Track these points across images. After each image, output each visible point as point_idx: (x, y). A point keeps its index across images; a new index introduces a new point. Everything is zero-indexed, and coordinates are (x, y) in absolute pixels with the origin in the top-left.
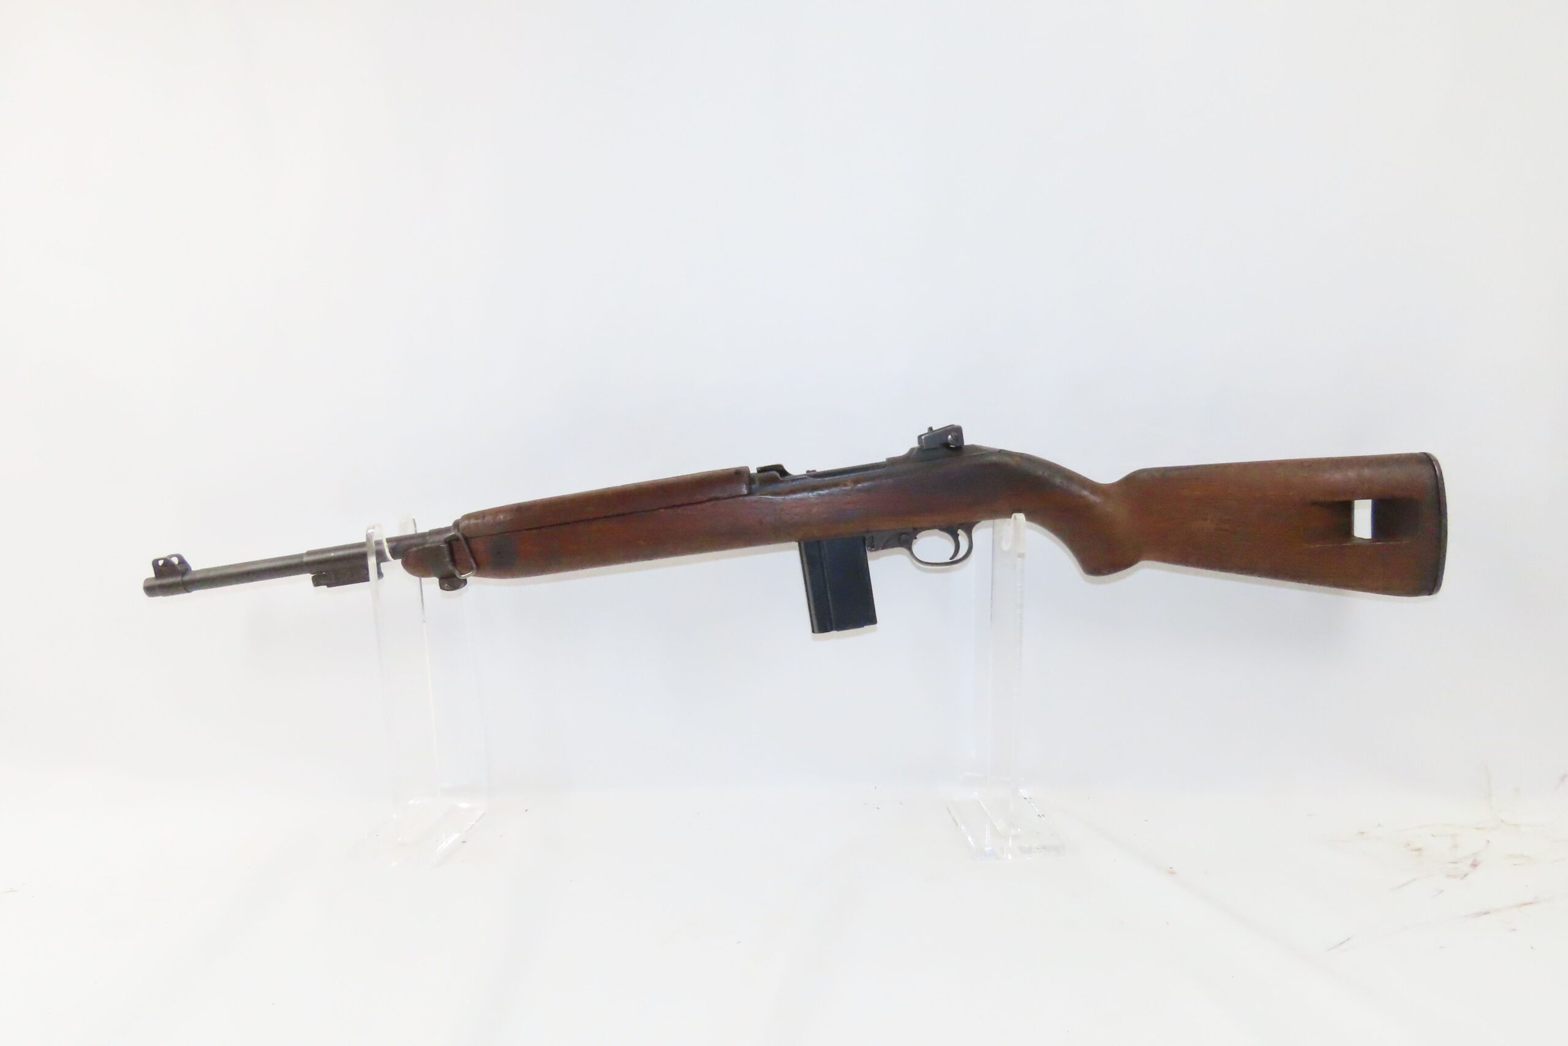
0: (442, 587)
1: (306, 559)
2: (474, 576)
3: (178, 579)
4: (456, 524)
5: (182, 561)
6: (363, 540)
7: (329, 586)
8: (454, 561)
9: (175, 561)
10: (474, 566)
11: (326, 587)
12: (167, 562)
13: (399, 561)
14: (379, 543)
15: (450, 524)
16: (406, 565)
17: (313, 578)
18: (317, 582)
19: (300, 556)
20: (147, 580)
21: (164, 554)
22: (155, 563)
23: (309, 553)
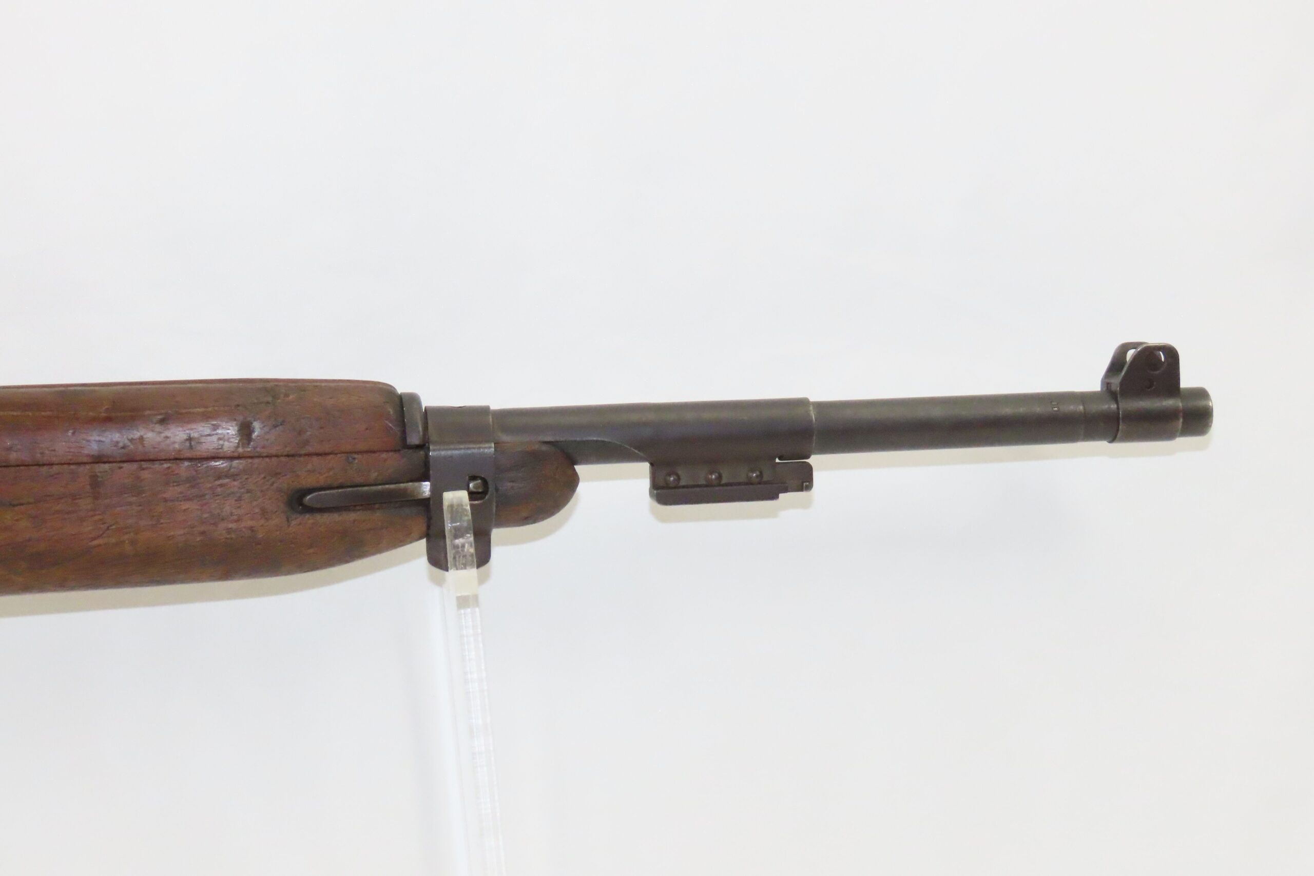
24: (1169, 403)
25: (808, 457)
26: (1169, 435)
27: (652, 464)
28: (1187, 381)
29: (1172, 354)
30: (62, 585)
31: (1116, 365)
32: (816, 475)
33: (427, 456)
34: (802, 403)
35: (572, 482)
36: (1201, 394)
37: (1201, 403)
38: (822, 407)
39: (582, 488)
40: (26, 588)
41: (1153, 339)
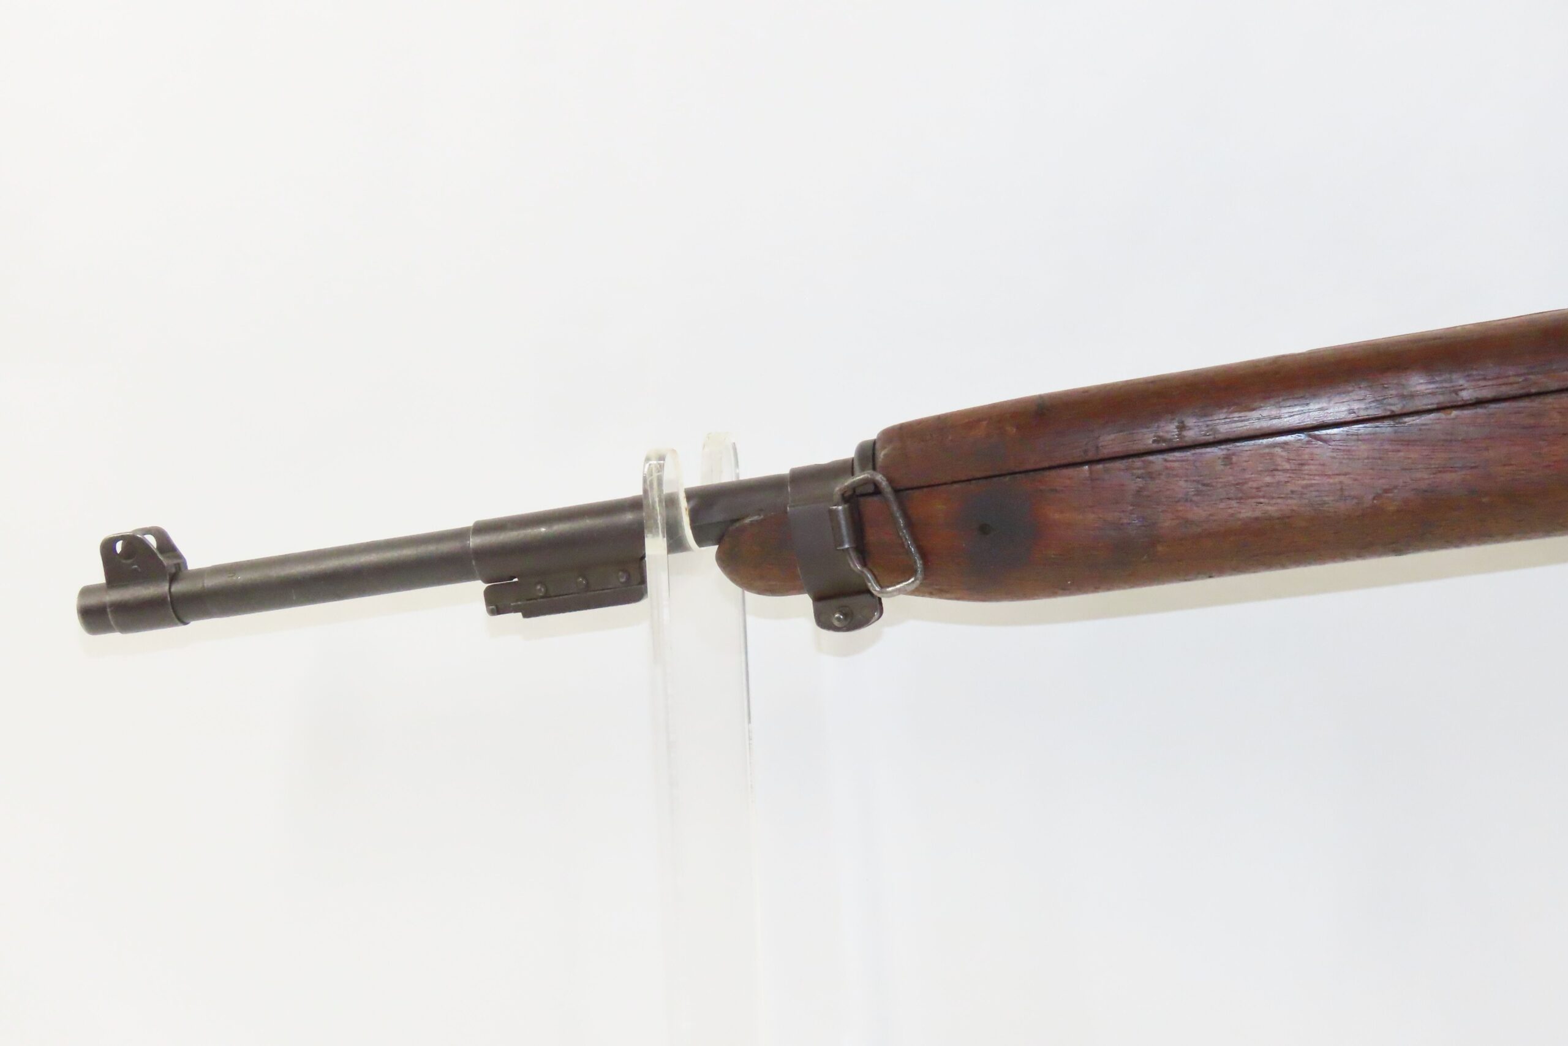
0: (823, 621)
1: (474, 542)
2: (916, 592)
3: (161, 589)
4: (868, 454)
5: (167, 546)
6: (634, 490)
7: (527, 614)
8: (862, 551)
9: (152, 541)
10: (919, 564)
11: (519, 615)
12: (133, 543)
13: (711, 551)
14: (671, 502)
15: (847, 452)
16: (730, 562)
17: (488, 594)
18: (497, 603)
19: (460, 535)
20: (86, 592)
21: (127, 527)
22: (107, 548)
23: (482, 528)
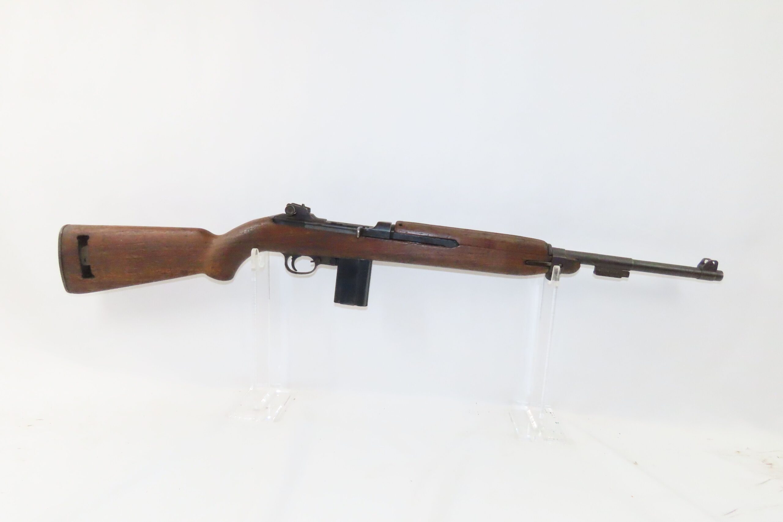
24: (714, 273)
25: (629, 271)
26: (712, 280)
27: (596, 266)
28: (719, 269)
29: (717, 263)
30: (477, 270)
31: (702, 263)
32: (630, 274)
33: (552, 257)
34: (630, 259)
35: (578, 267)
36: (721, 272)
37: (721, 274)
38: (635, 261)
39: (581, 268)
40: (470, 269)
41: (713, 258)
